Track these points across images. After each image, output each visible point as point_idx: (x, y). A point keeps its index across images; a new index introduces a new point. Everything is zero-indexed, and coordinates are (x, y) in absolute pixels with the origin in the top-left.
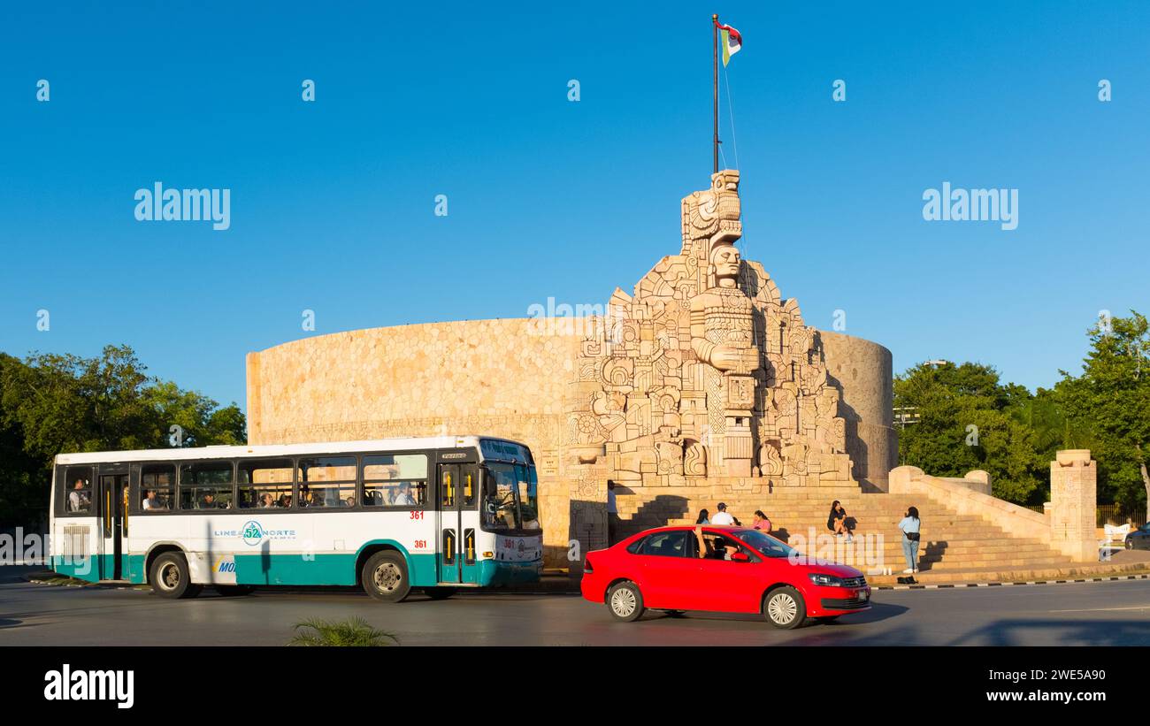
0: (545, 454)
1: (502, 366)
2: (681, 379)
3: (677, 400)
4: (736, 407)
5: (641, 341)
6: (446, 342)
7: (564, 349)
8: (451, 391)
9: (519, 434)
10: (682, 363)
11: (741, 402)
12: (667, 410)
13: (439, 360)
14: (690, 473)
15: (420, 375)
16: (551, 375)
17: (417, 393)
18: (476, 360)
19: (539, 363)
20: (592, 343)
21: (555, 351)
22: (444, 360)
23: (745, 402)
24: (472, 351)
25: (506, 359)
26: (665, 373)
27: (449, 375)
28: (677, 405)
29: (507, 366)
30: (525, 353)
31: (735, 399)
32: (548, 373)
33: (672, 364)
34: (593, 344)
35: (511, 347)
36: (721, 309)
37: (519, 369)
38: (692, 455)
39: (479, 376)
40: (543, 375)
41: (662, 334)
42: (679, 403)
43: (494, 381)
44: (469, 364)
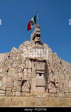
2: (25, 64)
3: (23, 69)
4: (39, 70)
5: (16, 56)
10: (26, 61)
11: (41, 69)
12: (19, 72)
14: (24, 91)
23: (42, 69)
26: (21, 63)
28: (22, 70)
31: (39, 68)
36: (36, 47)
38: (25, 85)
42: (23, 70)
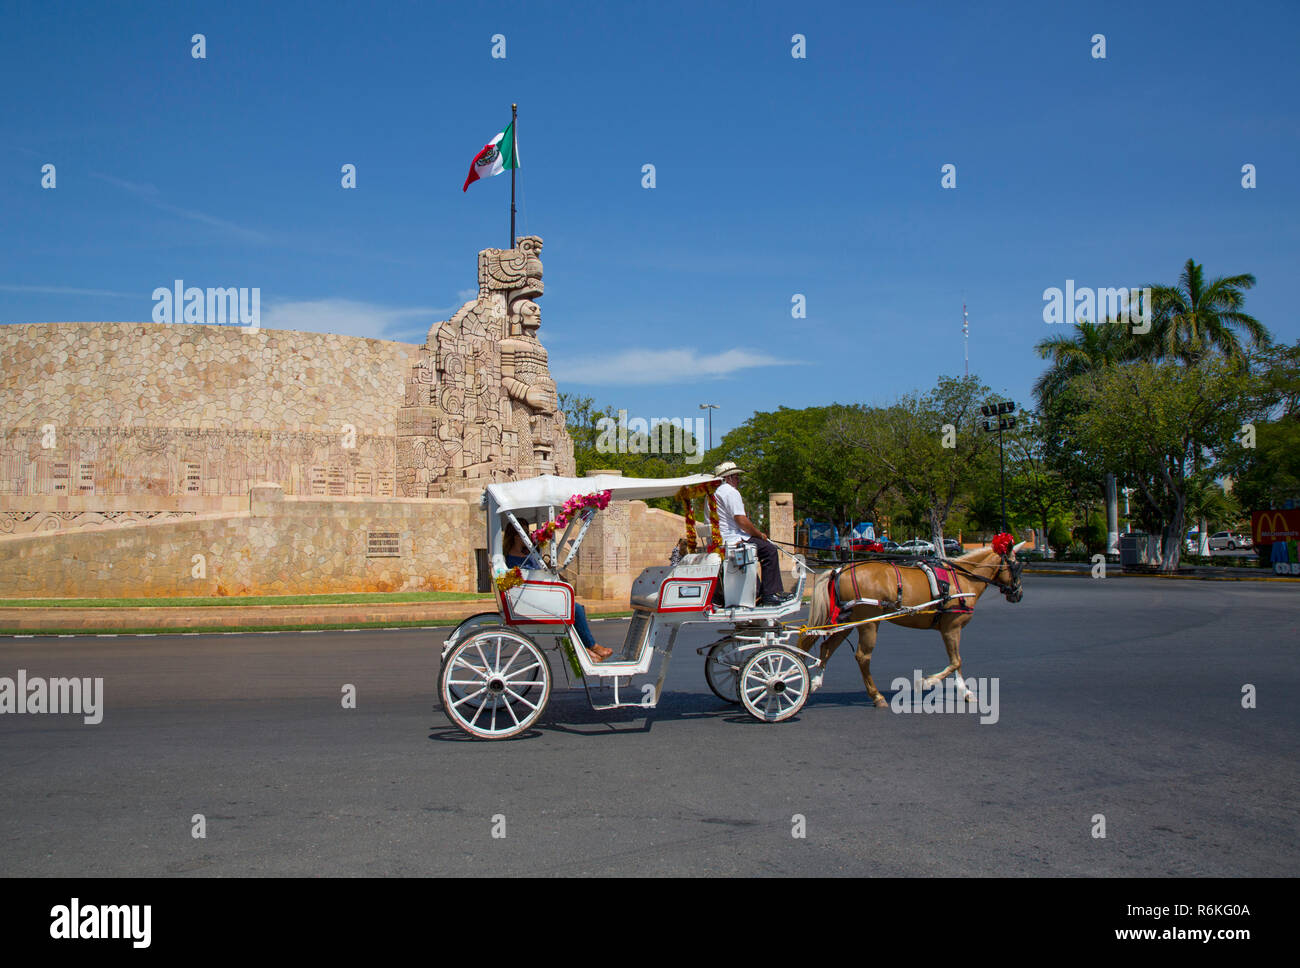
0: (381, 475)
1: (339, 383)
2: (498, 413)
3: (500, 433)
4: (545, 443)
6: (275, 351)
7: (398, 373)
8: (279, 402)
9: (357, 454)
10: (499, 399)
12: (493, 441)
13: (267, 369)
15: (242, 381)
16: (386, 396)
17: (236, 402)
18: (310, 373)
19: (375, 384)
20: (424, 370)
21: (390, 375)
22: (272, 368)
23: (550, 439)
24: (306, 364)
25: (342, 376)
26: (488, 407)
27: (278, 386)
28: (500, 437)
29: (344, 383)
30: (362, 372)
31: (544, 436)
32: (383, 396)
33: (493, 400)
34: (426, 371)
35: (348, 364)
36: (532, 355)
37: (355, 388)
39: (313, 391)
40: (378, 397)
41: (483, 371)
42: (501, 435)
43: (330, 397)
44: (303, 377)
